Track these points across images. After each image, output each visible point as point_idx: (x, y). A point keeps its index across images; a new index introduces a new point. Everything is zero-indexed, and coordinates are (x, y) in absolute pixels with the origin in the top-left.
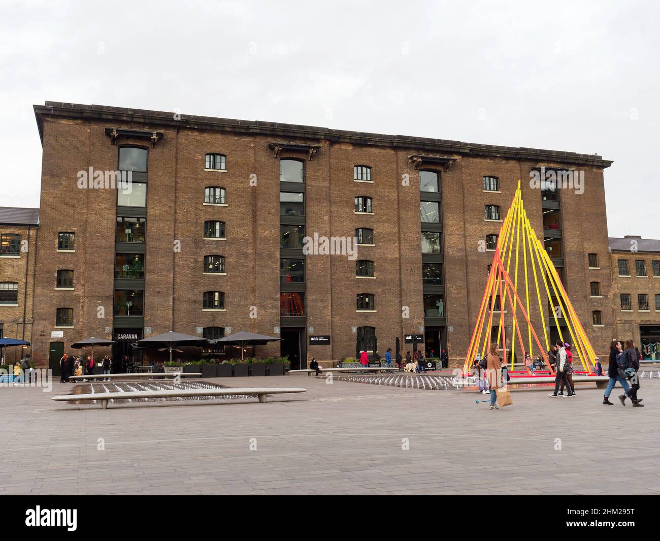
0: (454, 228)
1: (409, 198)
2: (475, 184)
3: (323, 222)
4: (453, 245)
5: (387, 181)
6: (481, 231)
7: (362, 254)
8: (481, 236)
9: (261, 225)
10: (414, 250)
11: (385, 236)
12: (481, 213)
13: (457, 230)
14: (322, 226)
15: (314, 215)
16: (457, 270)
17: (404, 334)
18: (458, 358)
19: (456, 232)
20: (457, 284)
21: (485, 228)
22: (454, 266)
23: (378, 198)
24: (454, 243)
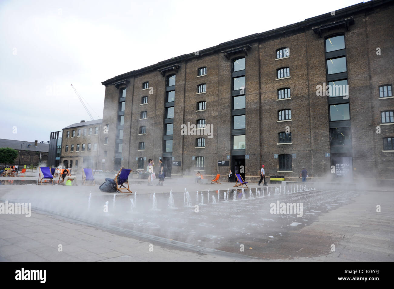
0: (252, 90)
1: (224, 78)
2: (269, 57)
3: (181, 103)
4: (251, 101)
5: (214, 71)
6: (273, 87)
7: (199, 116)
8: (273, 91)
9: (158, 109)
10: (226, 108)
11: (211, 104)
12: (273, 76)
13: (254, 91)
14: (181, 104)
15: (177, 100)
16: (253, 117)
17: (218, 160)
18: (251, 176)
19: (253, 92)
20: (252, 127)
21: (276, 85)
22: (251, 115)
23: (209, 83)
24: (252, 99)
